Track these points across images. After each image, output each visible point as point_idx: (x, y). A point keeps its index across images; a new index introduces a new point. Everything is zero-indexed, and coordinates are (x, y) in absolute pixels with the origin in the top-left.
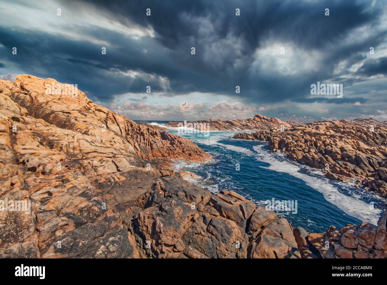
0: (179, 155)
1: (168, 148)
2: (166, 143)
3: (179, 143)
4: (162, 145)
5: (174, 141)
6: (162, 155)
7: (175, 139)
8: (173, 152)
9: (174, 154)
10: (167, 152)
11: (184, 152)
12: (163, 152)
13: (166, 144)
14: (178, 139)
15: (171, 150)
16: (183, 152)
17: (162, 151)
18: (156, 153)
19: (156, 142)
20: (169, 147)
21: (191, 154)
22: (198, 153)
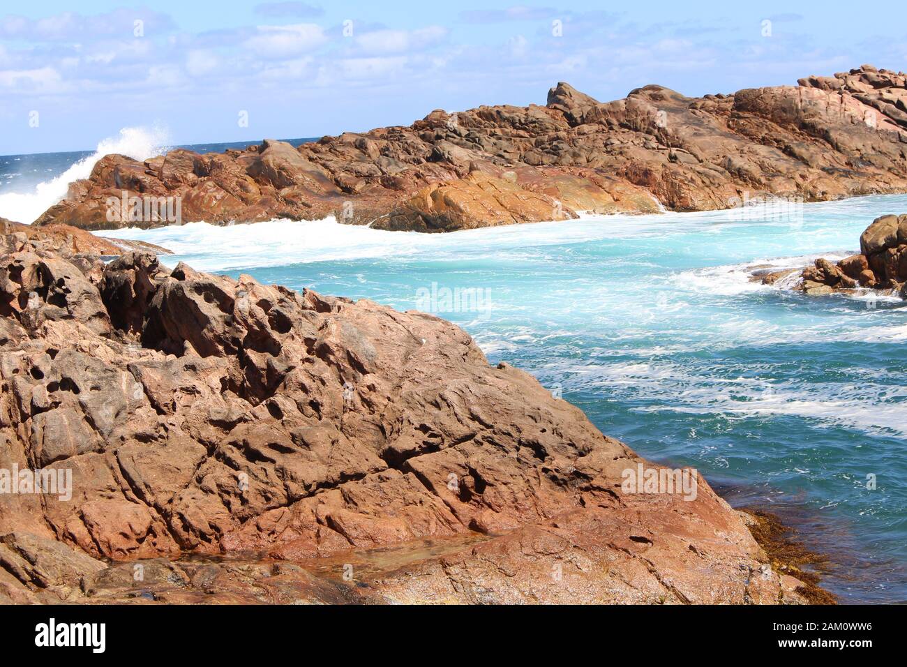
0: (348, 499)
1: (212, 433)
2: (189, 380)
3: (329, 373)
4: (146, 412)
5: (275, 349)
6: (166, 515)
7: (283, 324)
8: (282, 472)
9: (291, 500)
10: (209, 482)
11: (406, 469)
12: (163, 488)
13: (182, 400)
14: (308, 329)
15: (253, 455)
16: (397, 459)
17: (157, 480)
18: (91, 511)
19: (69, 384)
20: (226, 425)
21: (481, 485)
22: (562, 463)
